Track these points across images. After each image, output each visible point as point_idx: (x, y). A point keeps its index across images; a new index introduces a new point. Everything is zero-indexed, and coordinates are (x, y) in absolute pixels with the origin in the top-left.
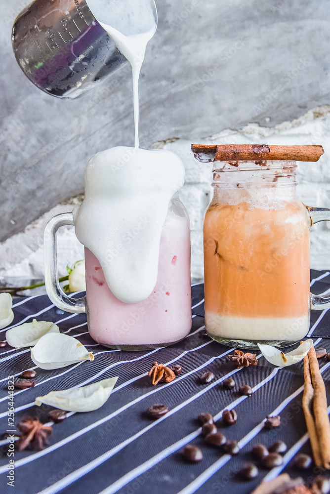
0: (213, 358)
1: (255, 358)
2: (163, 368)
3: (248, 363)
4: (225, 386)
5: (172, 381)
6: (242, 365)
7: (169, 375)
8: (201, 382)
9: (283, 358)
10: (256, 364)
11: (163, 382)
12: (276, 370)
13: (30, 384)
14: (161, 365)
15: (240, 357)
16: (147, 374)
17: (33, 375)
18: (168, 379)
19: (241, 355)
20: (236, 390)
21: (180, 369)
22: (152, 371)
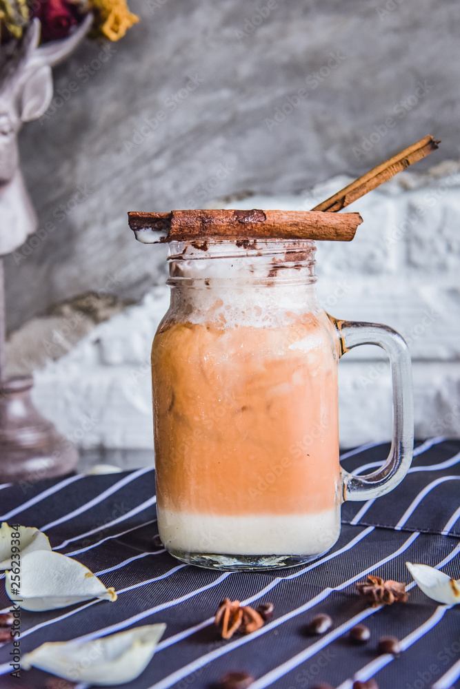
0: (328, 591)
1: (403, 589)
2: (240, 608)
3: (392, 597)
4: (352, 639)
5: (257, 631)
6: (380, 602)
7: (251, 620)
8: (308, 632)
9: (454, 588)
10: (405, 599)
11: (242, 632)
12: (440, 611)
13: (7, 636)
14: (236, 604)
15: (377, 587)
16: (212, 620)
17: (10, 621)
18: (250, 627)
19: (379, 583)
20: (373, 645)
21: (271, 609)
22: (220, 614)
